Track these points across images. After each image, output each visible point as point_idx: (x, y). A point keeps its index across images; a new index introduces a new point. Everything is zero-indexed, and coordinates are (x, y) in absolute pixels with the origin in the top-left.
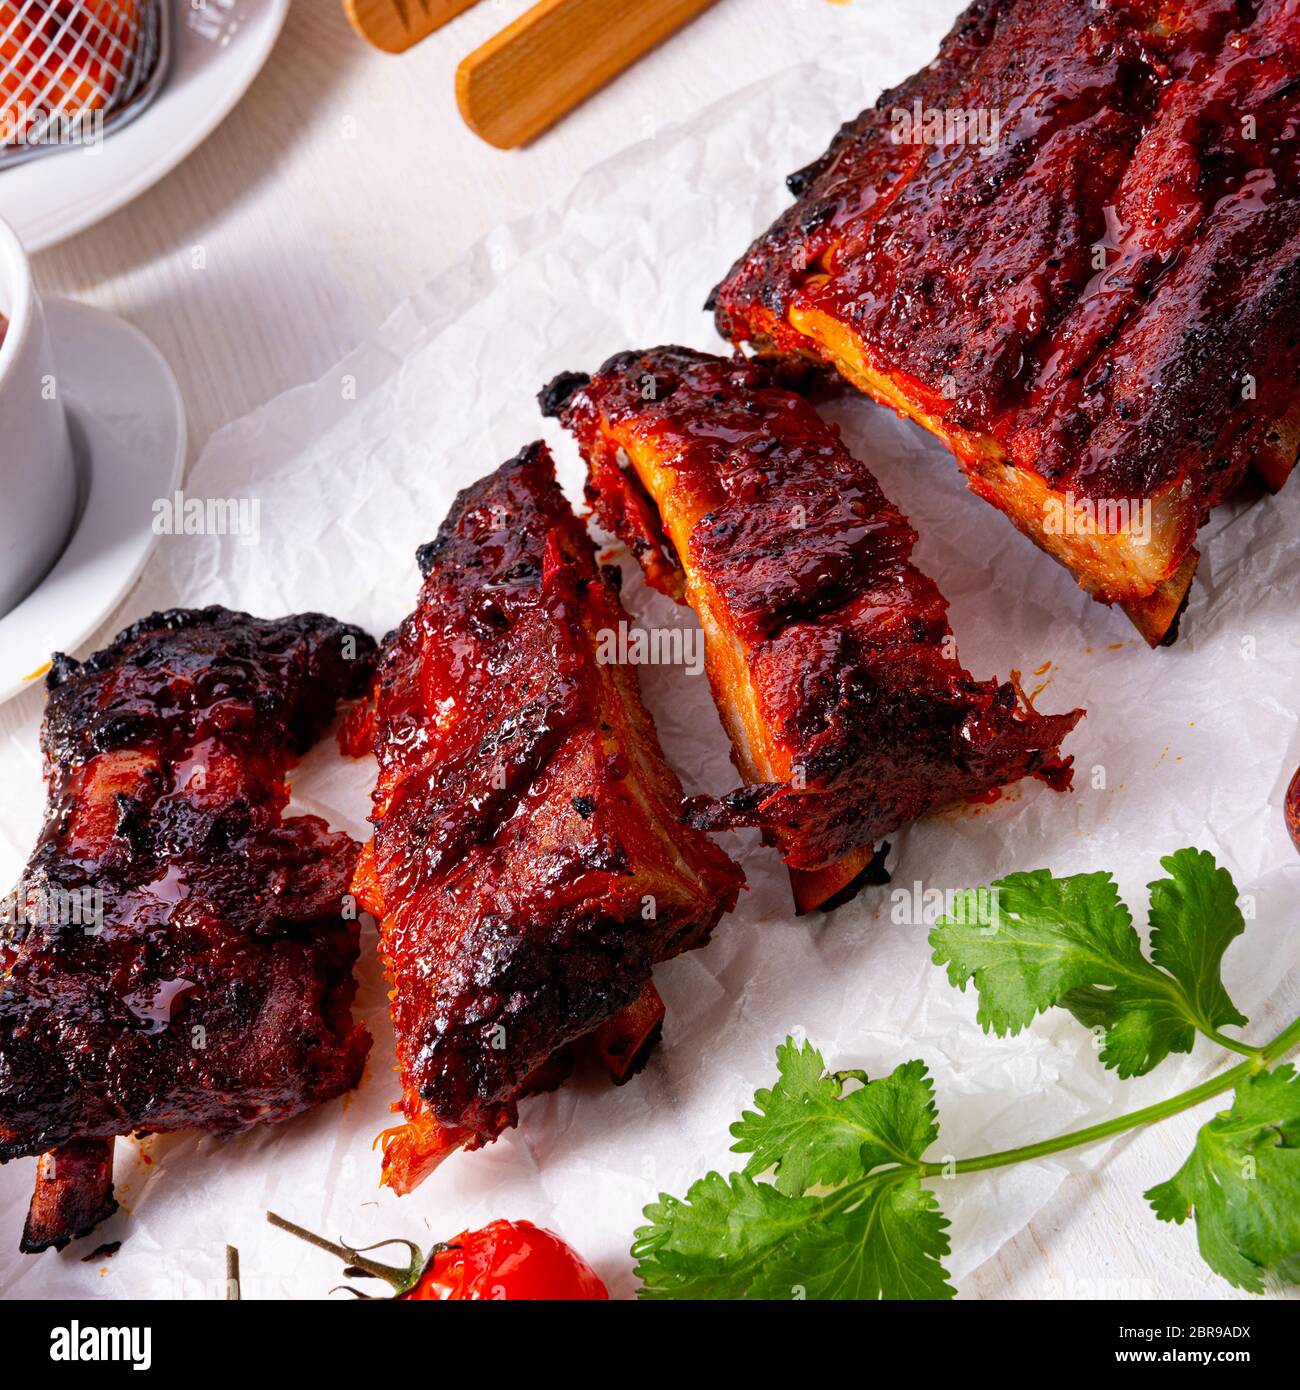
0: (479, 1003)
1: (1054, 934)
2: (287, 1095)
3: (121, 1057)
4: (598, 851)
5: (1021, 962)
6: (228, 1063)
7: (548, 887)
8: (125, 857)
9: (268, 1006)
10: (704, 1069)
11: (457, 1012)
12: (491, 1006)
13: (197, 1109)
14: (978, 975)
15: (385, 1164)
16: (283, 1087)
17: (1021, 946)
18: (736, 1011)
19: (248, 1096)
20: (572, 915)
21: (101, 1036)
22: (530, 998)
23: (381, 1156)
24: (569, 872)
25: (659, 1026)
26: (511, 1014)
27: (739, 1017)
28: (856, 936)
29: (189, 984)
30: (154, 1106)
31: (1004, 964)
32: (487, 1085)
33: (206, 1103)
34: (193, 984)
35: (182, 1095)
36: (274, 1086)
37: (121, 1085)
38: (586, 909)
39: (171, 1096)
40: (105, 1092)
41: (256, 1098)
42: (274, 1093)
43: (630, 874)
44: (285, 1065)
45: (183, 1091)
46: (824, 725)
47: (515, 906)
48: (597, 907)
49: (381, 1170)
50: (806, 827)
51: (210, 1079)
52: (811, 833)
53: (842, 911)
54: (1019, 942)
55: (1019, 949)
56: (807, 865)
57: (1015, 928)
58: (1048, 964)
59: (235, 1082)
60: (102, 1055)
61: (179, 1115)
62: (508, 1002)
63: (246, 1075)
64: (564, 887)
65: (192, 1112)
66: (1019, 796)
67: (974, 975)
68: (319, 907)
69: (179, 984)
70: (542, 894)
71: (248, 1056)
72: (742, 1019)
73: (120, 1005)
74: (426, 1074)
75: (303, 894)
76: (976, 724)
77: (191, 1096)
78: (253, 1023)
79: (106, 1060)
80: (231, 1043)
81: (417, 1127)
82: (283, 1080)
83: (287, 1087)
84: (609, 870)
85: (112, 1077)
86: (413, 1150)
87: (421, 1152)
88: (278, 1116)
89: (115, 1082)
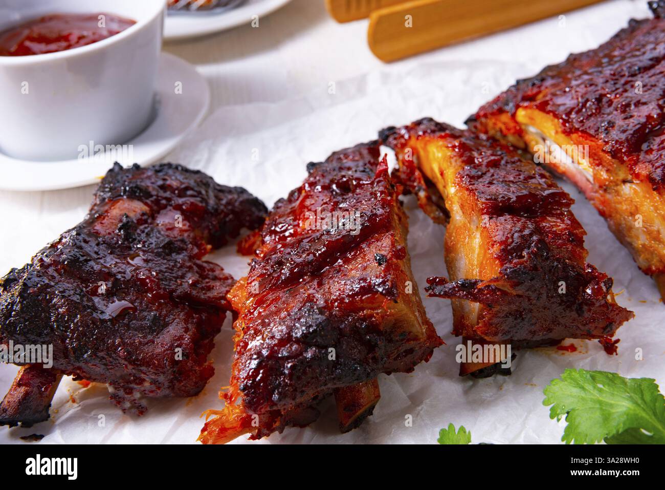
0: (290, 347)
1: (624, 397)
2: (161, 378)
3: (81, 323)
4: (383, 283)
5: (601, 409)
6: (137, 348)
7: (348, 296)
8: (118, 241)
9: (168, 330)
10: (392, 435)
11: (276, 348)
12: (296, 350)
13: (111, 369)
14: (570, 414)
15: (203, 430)
16: (162, 373)
17: (602, 401)
18: (417, 412)
19: (141, 371)
20: (356, 316)
21: (74, 308)
22: (320, 352)
23: (203, 426)
24: (364, 291)
25: (374, 407)
26: (306, 358)
27: (418, 415)
28: (488, 395)
29: (131, 305)
30: (89, 356)
31: (590, 408)
32: (279, 393)
33: (117, 366)
34: (133, 306)
35: (106, 357)
36: (157, 370)
37: (76, 338)
38: (364, 315)
39: (101, 354)
40: (66, 339)
41: (145, 373)
42: (156, 374)
43: (396, 302)
44: (167, 360)
45: (108, 354)
46: (522, 257)
47: (326, 302)
48: (371, 316)
49: (200, 433)
50: (495, 310)
51: (124, 352)
52: (495, 315)
53: (482, 382)
54: (601, 399)
55: (600, 403)
56: (486, 334)
57: (600, 391)
58: (617, 412)
59: (137, 360)
60: (71, 320)
61: (100, 369)
62: (306, 351)
63: (144, 358)
64: (358, 298)
65: (108, 369)
66: (587, 352)
67: (568, 413)
68: (209, 297)
69: (125, 303)
70: (344, 299)
71: (148, 349)
72: (419, 416)
73: (90, 300)
74: (248, 377)
75: (202, 289)
76: (596, 287)
77: (111, 359)
78: (157, 335)
79: (73, 322)
80: (141, 340)
81: (231, 408)
82: (163, 368)
83: (164, 373)
84: (384, 295)
85: (73, 332)
86: (223, 424)
87: (227, 426)
88: (152, 392)
89: (73, 336)
